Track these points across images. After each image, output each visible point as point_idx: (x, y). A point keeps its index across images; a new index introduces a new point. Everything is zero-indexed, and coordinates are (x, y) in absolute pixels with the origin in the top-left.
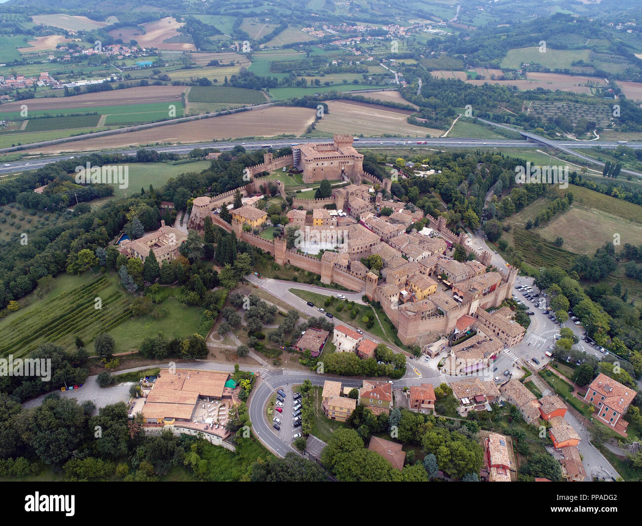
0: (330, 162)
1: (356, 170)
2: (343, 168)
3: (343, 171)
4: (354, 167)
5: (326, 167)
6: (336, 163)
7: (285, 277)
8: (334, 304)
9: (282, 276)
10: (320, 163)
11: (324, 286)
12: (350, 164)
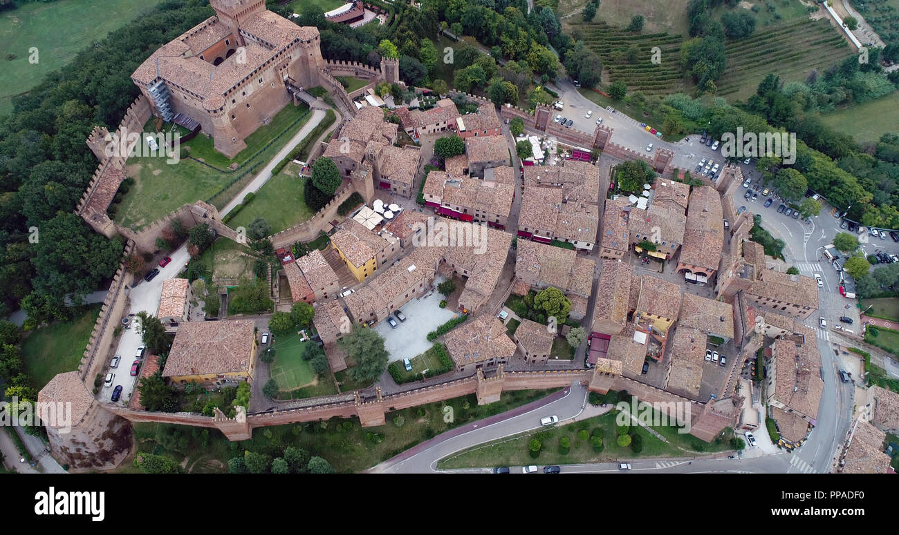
0: (257, 80)
1: (312, 66)
2: (285, 77)
3: (286, 83)
4: (304, 61)
5: (254, 95)
6: (268, 75)
7: (406, 443)
8: (548, 443)
9: (398, 446)
10: (238, 96)
11: (494, 410)
12: (294, 59)
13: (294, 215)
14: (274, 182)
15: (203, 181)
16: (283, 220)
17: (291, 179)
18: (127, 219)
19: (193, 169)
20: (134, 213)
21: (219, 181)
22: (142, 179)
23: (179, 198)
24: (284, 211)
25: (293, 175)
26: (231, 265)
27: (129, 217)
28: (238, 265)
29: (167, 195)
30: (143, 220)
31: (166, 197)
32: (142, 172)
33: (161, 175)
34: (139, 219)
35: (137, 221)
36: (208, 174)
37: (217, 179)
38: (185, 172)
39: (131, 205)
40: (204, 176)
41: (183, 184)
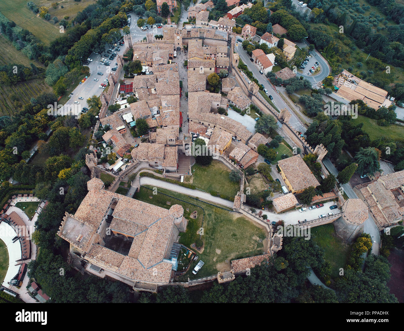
13: (215, 170)
14: (200, 186)
15: (214, 221)
16: (221, 174)
17: (195, 178)
18: (258, 247)
19: (208, 232)
20: (252, 246)
21: (211, 212)
22: (227, 257)
23: (231, 228)
24: (215, 175)
25: (193, 178)
26: (257, 184)
27: (256, 247)
28: (254, 182)
29: (232, 235)
30: (254, 238)
31: (234, 235)
32: (221, 261)
33: (219, 247)
34: (254, 240)
35: (256, 241)
36: (209, 221)
37: (210, 215)
38: (212, 235)
39: (247, 251)
40: (210, 223)
41: (221, 231)
